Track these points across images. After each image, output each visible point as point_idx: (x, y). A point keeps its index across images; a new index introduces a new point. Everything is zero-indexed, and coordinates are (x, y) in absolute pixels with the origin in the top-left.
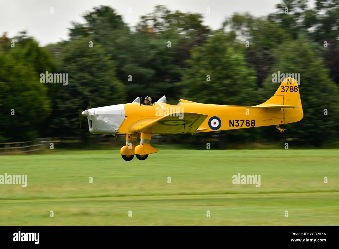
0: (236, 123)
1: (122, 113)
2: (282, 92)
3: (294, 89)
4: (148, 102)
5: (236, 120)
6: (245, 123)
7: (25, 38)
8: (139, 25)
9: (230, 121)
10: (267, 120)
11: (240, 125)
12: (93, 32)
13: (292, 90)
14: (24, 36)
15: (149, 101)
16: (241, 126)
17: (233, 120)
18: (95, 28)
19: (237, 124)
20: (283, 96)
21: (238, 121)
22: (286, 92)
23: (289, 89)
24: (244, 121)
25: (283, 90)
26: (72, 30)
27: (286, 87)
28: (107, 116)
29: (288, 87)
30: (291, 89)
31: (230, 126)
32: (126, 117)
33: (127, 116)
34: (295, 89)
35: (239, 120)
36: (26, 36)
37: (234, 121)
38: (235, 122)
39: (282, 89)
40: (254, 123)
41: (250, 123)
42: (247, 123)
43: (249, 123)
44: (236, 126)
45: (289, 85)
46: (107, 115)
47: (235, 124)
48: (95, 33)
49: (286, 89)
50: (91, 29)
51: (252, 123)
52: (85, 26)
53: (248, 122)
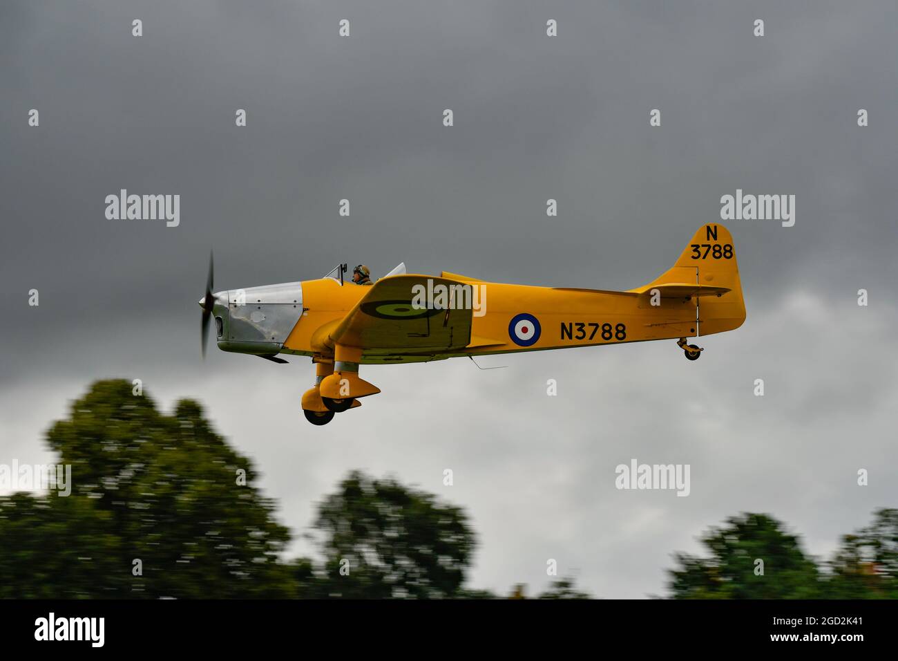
0: (579, 330)
1: (295, 301)
2: (693, 257)
3: (723, 251)
4: (360, 277)
5: (577, 324)
6: (600, 331)
7: (567, 596)
8: (840, 558)
9: (563, 326)
10: (656, 325)
11: (588, 335)
12: (729, 579)
13: (717, 254)
14: (565, 593)
15: (361, 273)
16: (591, 338)
17: (571, 324)
18: (733, 567)
19: (580, 334)
20: (697, 267)
21: (583, 325)
22: (704, 258)
23: (711, 251)
24: (597, 325)
25: (696, 254)
26: (677, 575)
27: (703, 246)
28: (259, 308)
29: (709, 246)
30: (715, 251)
31: (563, 338)
32: (304, 310)
33: (308, 309)
34: (726, 251)
35: (586, 324)
36: (569, 593)
37: (574, 325)
38: (575, 328)
39: (694, 251)
40: (623, 332)
41: (614, 331)
42: (605, 331)
43: (609, 331)
44: (577, 337)
45: (712, 242)
46: (258, 306)
47: (575, 333)
48: (735, 581)
49: (703, 250)
50: (724, 572)
51: (618, 331)
52: (708, 565)
53: (607, 328)
